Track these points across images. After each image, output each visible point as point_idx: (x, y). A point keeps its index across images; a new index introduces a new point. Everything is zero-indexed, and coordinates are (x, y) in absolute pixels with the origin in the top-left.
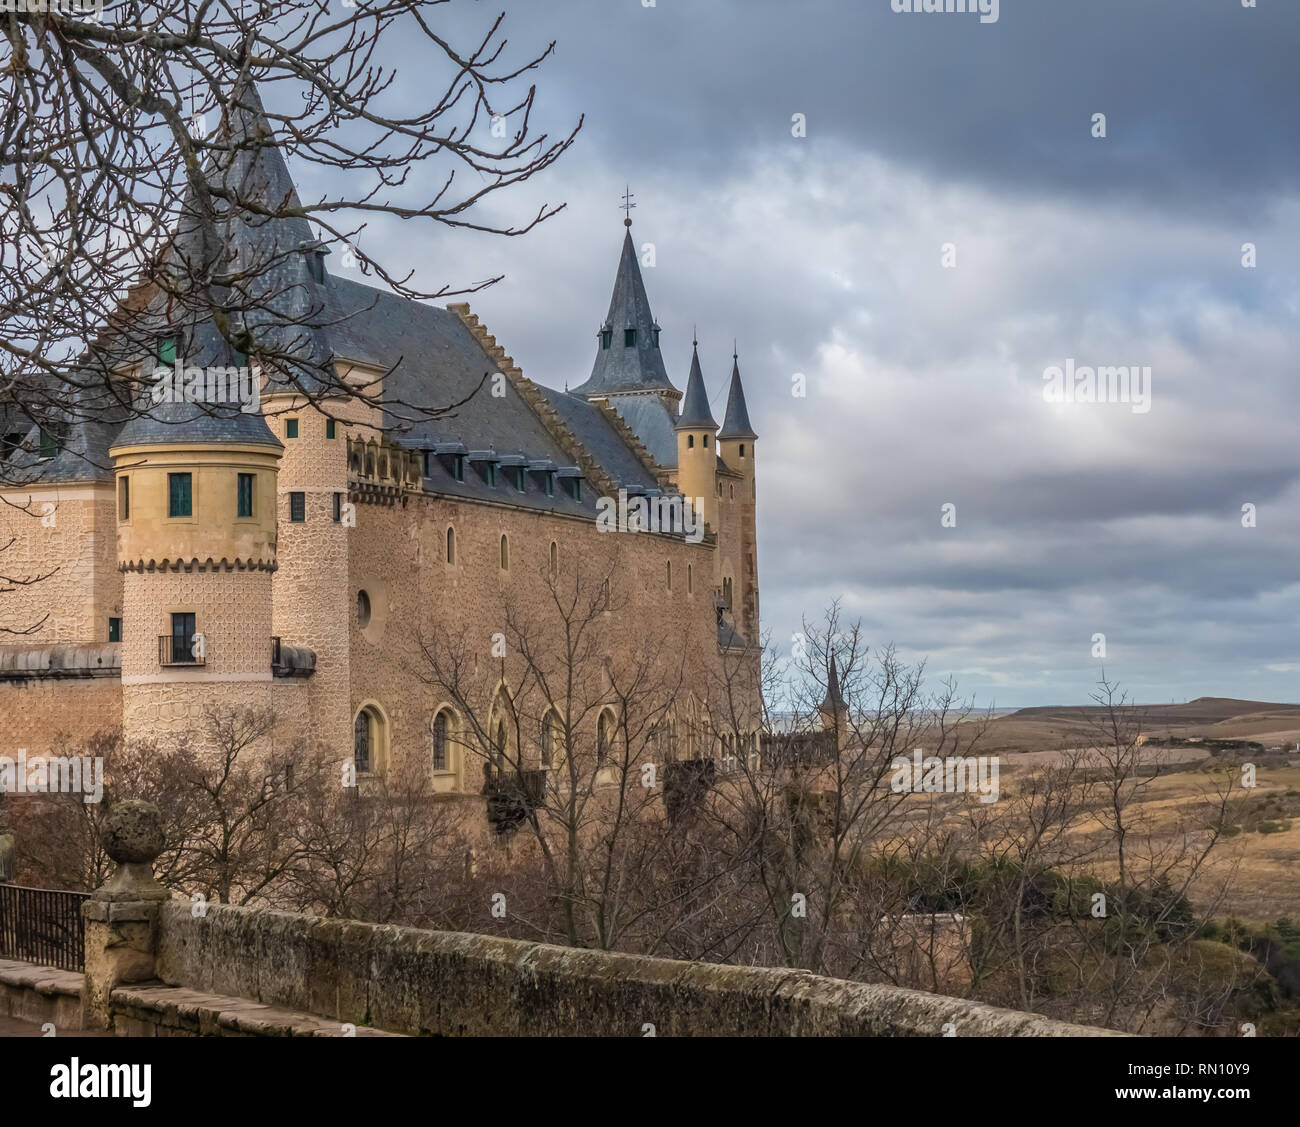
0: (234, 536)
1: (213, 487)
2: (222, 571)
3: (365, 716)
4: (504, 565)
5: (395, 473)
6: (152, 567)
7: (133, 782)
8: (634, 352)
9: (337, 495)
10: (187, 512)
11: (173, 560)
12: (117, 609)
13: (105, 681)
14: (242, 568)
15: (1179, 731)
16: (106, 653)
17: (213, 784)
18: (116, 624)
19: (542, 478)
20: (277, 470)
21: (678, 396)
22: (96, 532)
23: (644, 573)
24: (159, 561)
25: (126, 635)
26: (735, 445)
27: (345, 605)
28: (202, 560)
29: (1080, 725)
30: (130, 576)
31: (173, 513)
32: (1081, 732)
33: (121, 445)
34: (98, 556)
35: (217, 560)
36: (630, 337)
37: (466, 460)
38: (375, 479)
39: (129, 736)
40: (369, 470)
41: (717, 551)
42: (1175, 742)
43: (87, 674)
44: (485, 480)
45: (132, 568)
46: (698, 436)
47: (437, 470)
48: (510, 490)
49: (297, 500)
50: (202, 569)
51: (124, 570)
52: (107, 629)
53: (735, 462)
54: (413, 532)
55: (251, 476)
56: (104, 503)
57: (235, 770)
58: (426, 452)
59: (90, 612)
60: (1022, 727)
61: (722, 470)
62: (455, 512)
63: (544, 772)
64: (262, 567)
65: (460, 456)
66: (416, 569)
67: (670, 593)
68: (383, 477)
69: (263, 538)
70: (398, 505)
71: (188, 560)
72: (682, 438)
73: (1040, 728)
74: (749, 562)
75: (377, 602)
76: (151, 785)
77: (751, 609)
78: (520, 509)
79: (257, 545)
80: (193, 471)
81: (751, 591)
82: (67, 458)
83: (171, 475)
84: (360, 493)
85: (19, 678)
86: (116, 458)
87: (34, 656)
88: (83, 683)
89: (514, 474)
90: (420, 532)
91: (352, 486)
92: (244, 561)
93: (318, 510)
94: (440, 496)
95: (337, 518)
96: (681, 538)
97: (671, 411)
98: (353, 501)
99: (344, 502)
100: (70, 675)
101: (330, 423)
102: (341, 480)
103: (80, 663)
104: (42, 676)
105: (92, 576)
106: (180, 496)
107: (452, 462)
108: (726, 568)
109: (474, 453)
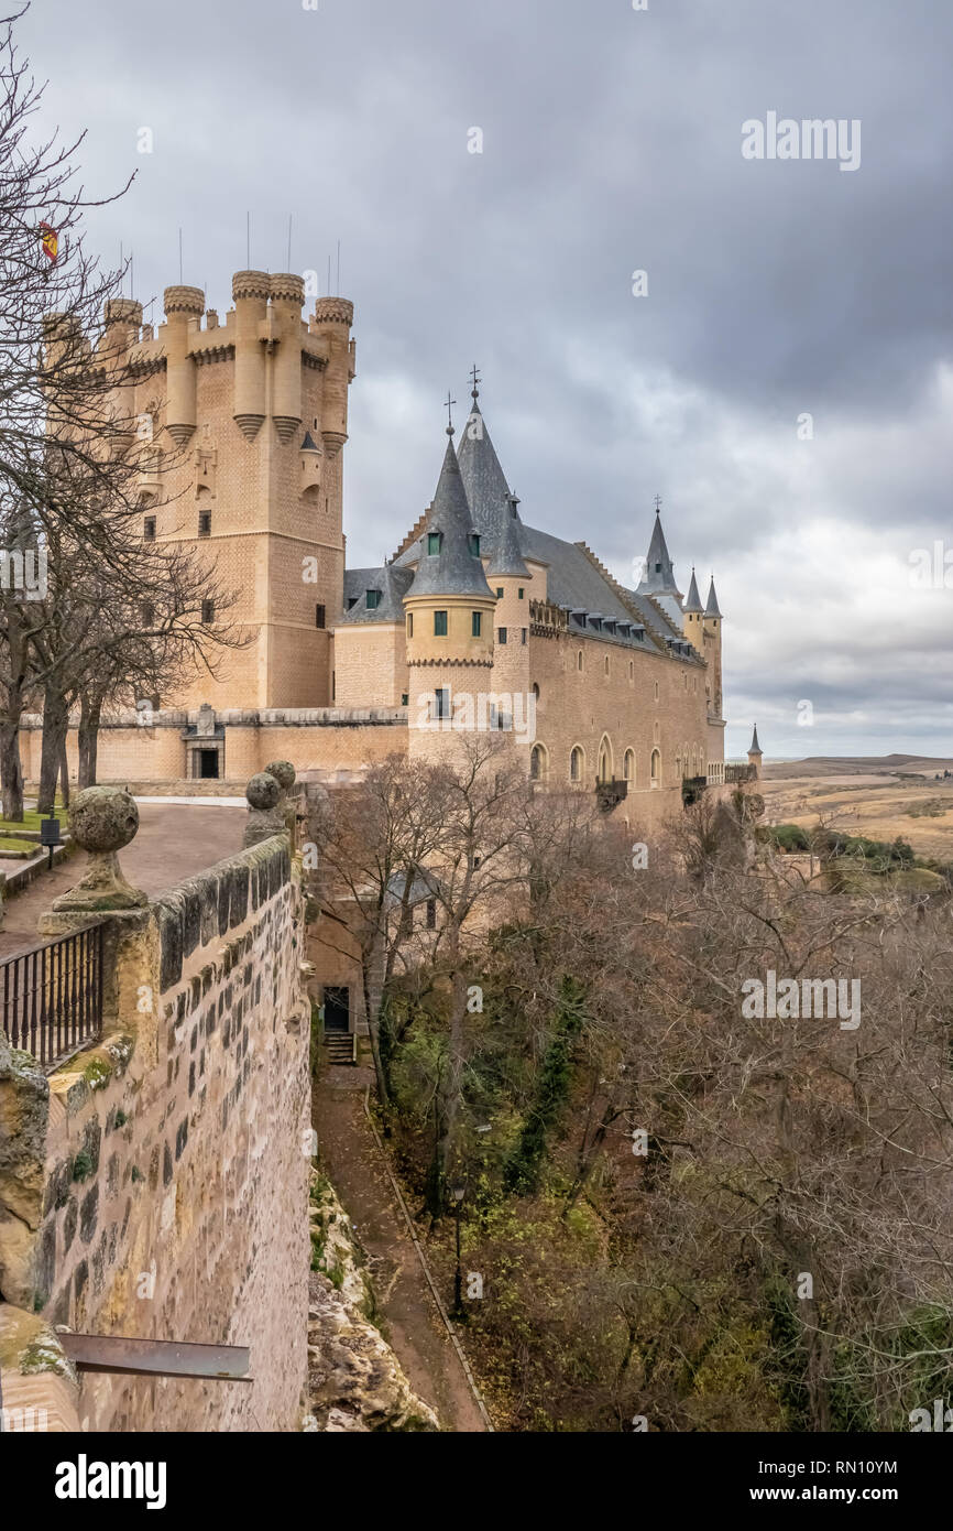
0: (470, 647)
1: (459, 619)
2: (463, 666)
3: (536, 750)
4: (607, 673)
5: (553, 621)
6: (425, 663)
7: (413, 783)
8: (660, 575)
9: (524, 629)
10: (445, 633)
11: (437, 660)
12: (406, 690)
13: (399, 727)
14: (474, 665)
16: (401, 710)
17: (463, 783)
18: (405, 698)
19: (625, 630)
20: (494, 611)
21: (682, 597)
22: (396, 648)
23: (674, 680)
24: (429, 660)
25: (410, 701)
26: (712, 621)
27: (528, 691)
28: (453, 660)
30: (413, 668)
31: (436, 634)
32: (837, 769)
33: (409, 596)
34: (397, 662)
35: (461, 660)
36: (659, 568)
37: (587, 617)
38: (543, 623)
39: (411, 756)
40: (540, 618)
41: (708, 672)
42: (883, 774)
43: (390, 723)
44: (597, 629)
45: (414, 664)
46: (694, 616)
47: (573, 622)
48: (609, 634)
49: (503, 631)
50: (453, 665)
51: (410, 665)
52: (401, 700)
53: (712, 630)
54: (562, 653)
55: (479, 613)
56: (400, 633)
57: (478, 777)
58: (568, 612)
59: (392, 691)
61: (706, 634)
62: (583, 644)
63: (626, 782)
64: (485, 664)
65: (584, 615)
66: (563, 672)
67: (686, 691)
68: (547, 622)
69: (486, 648)
70: (554, 638)
71: (445, 660)
72: (686, 617)
73: (818, 766)
74: (718, 679)
75: (543, 689)
76: (424, 784)
77: (718, 703)
78: (614, 644)
79: (483, 652)
80: (448, 610)
82: (381, 609)
83: (436, 612)
84: (538, 631)
85: (353, 724)
86: (406, 603)
87: (362, 712)
88: (387, 727)
89: (611, 626)
90: (566, 653)
91: (532, 625)
92: (475, 661)
93: (513, 637)
94: (575, 635)
95: (524, 642)
96: (691, 664)
97: (680, 603)
98: (532, 634)
99: (528, 634)
100: (380, 723)
101: (521, 591)
102: (526, 622)
103: (386, 717)
104: (366, 723)
105: (393, 672)
106: (441, 624)
107: (580, 618)
108: (709, 680)
109: (590, 614)
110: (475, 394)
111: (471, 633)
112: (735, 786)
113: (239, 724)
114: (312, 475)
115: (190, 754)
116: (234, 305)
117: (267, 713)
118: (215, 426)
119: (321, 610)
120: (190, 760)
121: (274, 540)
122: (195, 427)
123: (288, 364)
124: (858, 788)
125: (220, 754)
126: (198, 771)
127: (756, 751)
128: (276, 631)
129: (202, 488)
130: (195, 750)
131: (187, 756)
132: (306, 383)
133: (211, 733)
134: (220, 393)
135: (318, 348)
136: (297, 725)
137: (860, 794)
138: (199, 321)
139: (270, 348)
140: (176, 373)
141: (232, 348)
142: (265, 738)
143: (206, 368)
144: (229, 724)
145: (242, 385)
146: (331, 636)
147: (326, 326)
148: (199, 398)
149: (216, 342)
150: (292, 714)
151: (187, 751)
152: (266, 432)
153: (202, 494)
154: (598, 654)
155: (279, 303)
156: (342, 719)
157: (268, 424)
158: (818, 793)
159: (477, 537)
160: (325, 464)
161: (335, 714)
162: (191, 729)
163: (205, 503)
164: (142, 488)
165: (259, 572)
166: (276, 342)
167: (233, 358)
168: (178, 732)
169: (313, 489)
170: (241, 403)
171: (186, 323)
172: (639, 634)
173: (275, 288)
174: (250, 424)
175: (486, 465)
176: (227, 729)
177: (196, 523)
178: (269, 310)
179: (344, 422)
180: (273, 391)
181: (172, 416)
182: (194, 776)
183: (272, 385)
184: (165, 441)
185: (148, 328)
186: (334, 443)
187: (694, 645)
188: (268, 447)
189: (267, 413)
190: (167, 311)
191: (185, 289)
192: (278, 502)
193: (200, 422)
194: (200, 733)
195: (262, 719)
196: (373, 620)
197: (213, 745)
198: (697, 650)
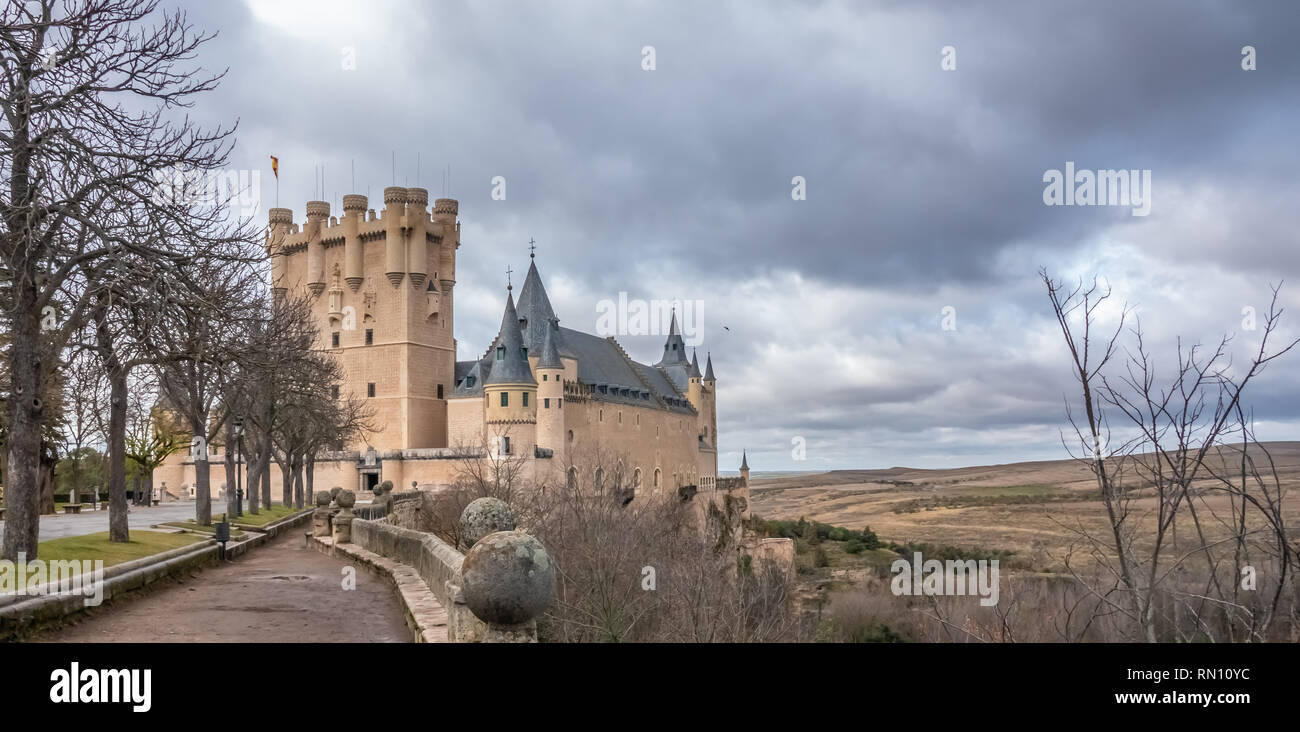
0: (522, 413)
1: (515, 397)
2: (518, 424)
3: (571, 471)
4: (620, 421)
5: (581, 393)
6: (496, 423)
8: (676, 352)
9: (560, 400)
10: (506, 404)
11: (503, 421)
12: (486, 438)
13: (481, 460)
14: (525, 423)
15: (885, 478)
16: (483, 449)
18: (486, 442)
19: (635, 394)
20: (538, 392)
21: (689, 365)
22: (481, 413)
23: (671, 425)
24: (498, 421)
25: (488, 444)
26: (708, 383)
27: (562, 436)
28: (512, 420)
30: (490, 425)
31: (502, 405)
33: (489, 383)
34: (481, 421)
35: (516, 420)
36: (675, 346)
37: (608, 388)
38: (574, 394)
40: (572, 391)
41: (698, 418)
42: (883, 482)
43: (477, 457)
44: (614, 394)
45: (491, 423)
46: (695, 379)
47: (597, 391)
48: (623, 397)
49: (546, 401)
50: (512, 423)
51: (488, 424)
52: (483, 442)
53: (709, 388)
54: (587, 412)
55: (527, 394)
56: (483, 404)
58: (594, 385)
59: (478, 437)
61: (704, 390)
62: (603, 405)
63: (635, 490)
64: (531, 423)
65: (606, 387)
66: (589, 424)
67: (681, 431)
68: (577, 393)
69: (532, 413)
70: (582, 402)
71: (507, 420)
72: (690, 380)
73: (838, 477)
75: (575, 434)
78: (625, 403)
79: (530, 416)
80: (509, 392)
81: (714, 431)
82: (475, 388)
83: (501, 393)
84: (570, 399)
85: (457, 458)
86: (486, 388)
87: (462, 451)
88: (476, 460)
89: (625, 392)
90: (590, 411)
91: (565, 397)
92: (525, 421)
93: (553, 404)
94: (597, 400)
95: (560, 407)
96: (685, 413)
97: (687, 371)
98: (566, 401)
99: (563, 402)
100: (472, 457)
101: (558, 376)
102: (561, 395)
103: (475, 454)
104: (464, 457)
105: (480, 427)
106: (504, 400)
107: (603, 389)
108: (702, 423)
109: (611, 386)
110: (532, 256)
111: (522, 404)
112: (726, 492)
113: (390, 458)
114: (434, 306)
115: (361, 476)
116: (385, 206)
117: (407, 451)
118: (375, 279)
119: (440, 389)
120: (361, 480)
121: (411, 347)
122: (362, 279)
123: (418, 242)
124: (864, 492)
125: (379, 476)
126: (366, 486)
127: (745, 468)
128: (412, 402)
129: (367, 316)
130: (364, 474)
131: (359, 478)
132: (429, 251)
133: (373, 464)
134: (378, 259)
135: (437, 230)
136: (424, 458)
137: (863, 497)
138: (364, 216)
139: (407, 233)
140: (350, 247)
141: (384, 232)
142: (405, 467)
143: (369, 244)
144: (384, 459)
145: (389, 257)
146: (446, 404)
147: (441, 216)
148: (365, 261)
149: (375, 228)
150: (421, 452)
151: (359, 475)
152: (405, 283)
153: (367, 320)
154: (613, 410)
155: (412, 205)
156: (451, 455)
157: (406, 278)
158: (834, 497)
159: (525, 350)
160: (442, 300)
161: (446, 452)
162: (362, 461)
163: (369, 325)
164: (331, 315)
165: (402, 366)
166: (410, 229)
167: (385, 238)
168: (354, 464)
169: (435, 315)
170: (390, 266)
171: (356, 216)
172: (645, 396)
173: (410, 196)
174: (396, 278)
175: (539, 299)
176: (383, 461)
177: (364, 337)
178: (406, 211)
179: (453, 273)
180: (409, 258)
181: (349, 272)
182: (364, 489)
183: (408, 254)
184: (344, 286)
185: (333, 219)
186: (447, 286)
187: (690, 401)
188: (406, 291)
189: (406, 271)
190: (345, 209)
191: (356, 196)
192: (413, 324)
193: (366, 276)
194: (367, 464)
195: (404, 455)
196: (471, 394)
197: (375, 471)
198: (692, 404)
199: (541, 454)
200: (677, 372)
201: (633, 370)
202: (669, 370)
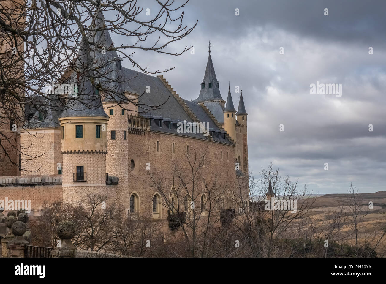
0: (95, 143)
1: (89, 129)
2: (91, 154)
3: (133, 196)
4: (173, 152)
5: (142, 125)
6: (71, 152)
7: (66, 215)
8: (211, 89)
9: (125, 132)
10: (81, 136)
11: (77, 151)
13: (57, 186)
14: (97, 153)
16: (58, 178)
17: (89, 216)
18: (61, 171)
20: (107, 124)
21: (224, 102)
22: (55, 142)
23: (214, 154)
24: (73, 151)
25: (63, 173)
26: (241, 117)
27: (127, 164)
28: (86, 150)
29: (343, 199)
30: (65, 155)
31: (77, 137)
32: (344, 201)
33: (62, 117)
34: (55, 149)
35: (90, 150)
36: (210, 85)
37: (162, 121)
38: (136, 127)
39: (64, 202)
40: (134, 124)
41: (236, 148)
43: (52, 184)
45: (65, 153)
46: (230, 114)
47: (154, 124)
48: (175, 130)
49: (113, 133)
50: (86, 153)
51: (63, 153)
52: (58, 171)
53: (241, 122)
54: (147, 142)
55: (100, 126)
57: (95, 212)
58: (151, 119)
59: (53, 165)
60: (326, 200)
61: (237, 124)
62: (159, 137)
63: (185, 213)
64: (103, 153)
66: (148, 153)
67: (222, 160)
68: (138, 126)
69: (103, 144)
70: (143, 135)
71: (81, 150)
72: (225, 115)
73: (331, 200)
74: (245, 151)
75: (136, 163)
76: (71, 216)
77: (246, 165)
78: (178, 135)
79: (102, 146)
80: (83, 124)
81: (246, 160)
82: (46, 121)
83: (77, 126)
84: (132, 131)
85: (32, 185)
86: (60, 121)
87: (37, 178)
88: (51, 187)
90: (149, 142)
91: (129, 129)
92: (98, 151)
93: (119, 136)
94: (154, 132)
95: (125, 138)
96: (225, 144)
97: (222, 107)
98: (130, 133)
99: (127, 134)
100: (47, 184)
101: (123, 110)
102: (126, 127)
103: (50, 181)
104: (39, 184)
105: (53, 155)
106: (79, 132)
107: (158, 122)
108: (238, 153)
109: (165, 119)
111: (95, 136)
146: (18, 135)
154: (168, 141)
156: (26, 182)
161: (22, 179)
187: (227, 133)
196: (42, 127)
198: (230, 136)
199: (111, 182)
200: (213, 106)
201: (181, 105)
202: (208, 104)
